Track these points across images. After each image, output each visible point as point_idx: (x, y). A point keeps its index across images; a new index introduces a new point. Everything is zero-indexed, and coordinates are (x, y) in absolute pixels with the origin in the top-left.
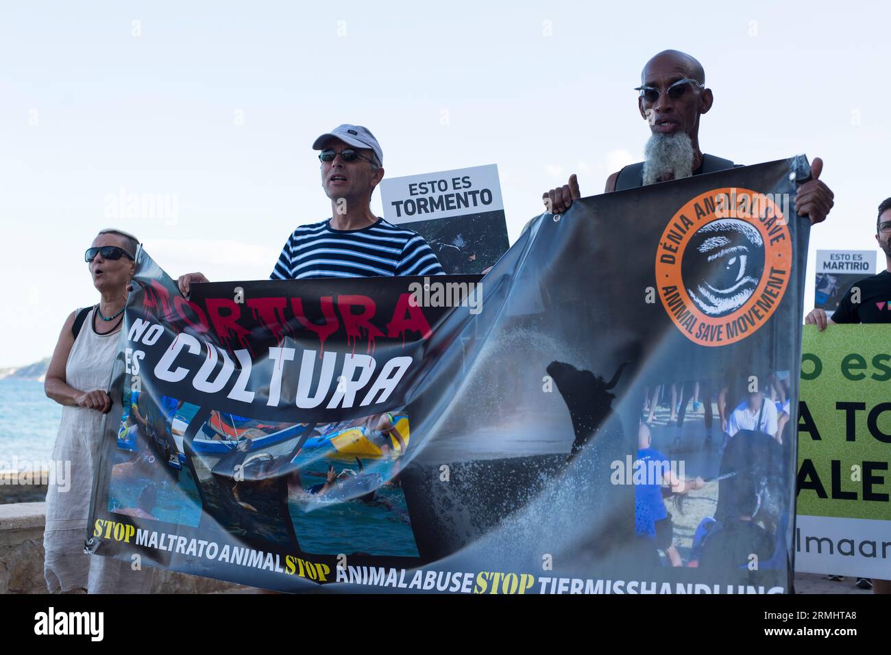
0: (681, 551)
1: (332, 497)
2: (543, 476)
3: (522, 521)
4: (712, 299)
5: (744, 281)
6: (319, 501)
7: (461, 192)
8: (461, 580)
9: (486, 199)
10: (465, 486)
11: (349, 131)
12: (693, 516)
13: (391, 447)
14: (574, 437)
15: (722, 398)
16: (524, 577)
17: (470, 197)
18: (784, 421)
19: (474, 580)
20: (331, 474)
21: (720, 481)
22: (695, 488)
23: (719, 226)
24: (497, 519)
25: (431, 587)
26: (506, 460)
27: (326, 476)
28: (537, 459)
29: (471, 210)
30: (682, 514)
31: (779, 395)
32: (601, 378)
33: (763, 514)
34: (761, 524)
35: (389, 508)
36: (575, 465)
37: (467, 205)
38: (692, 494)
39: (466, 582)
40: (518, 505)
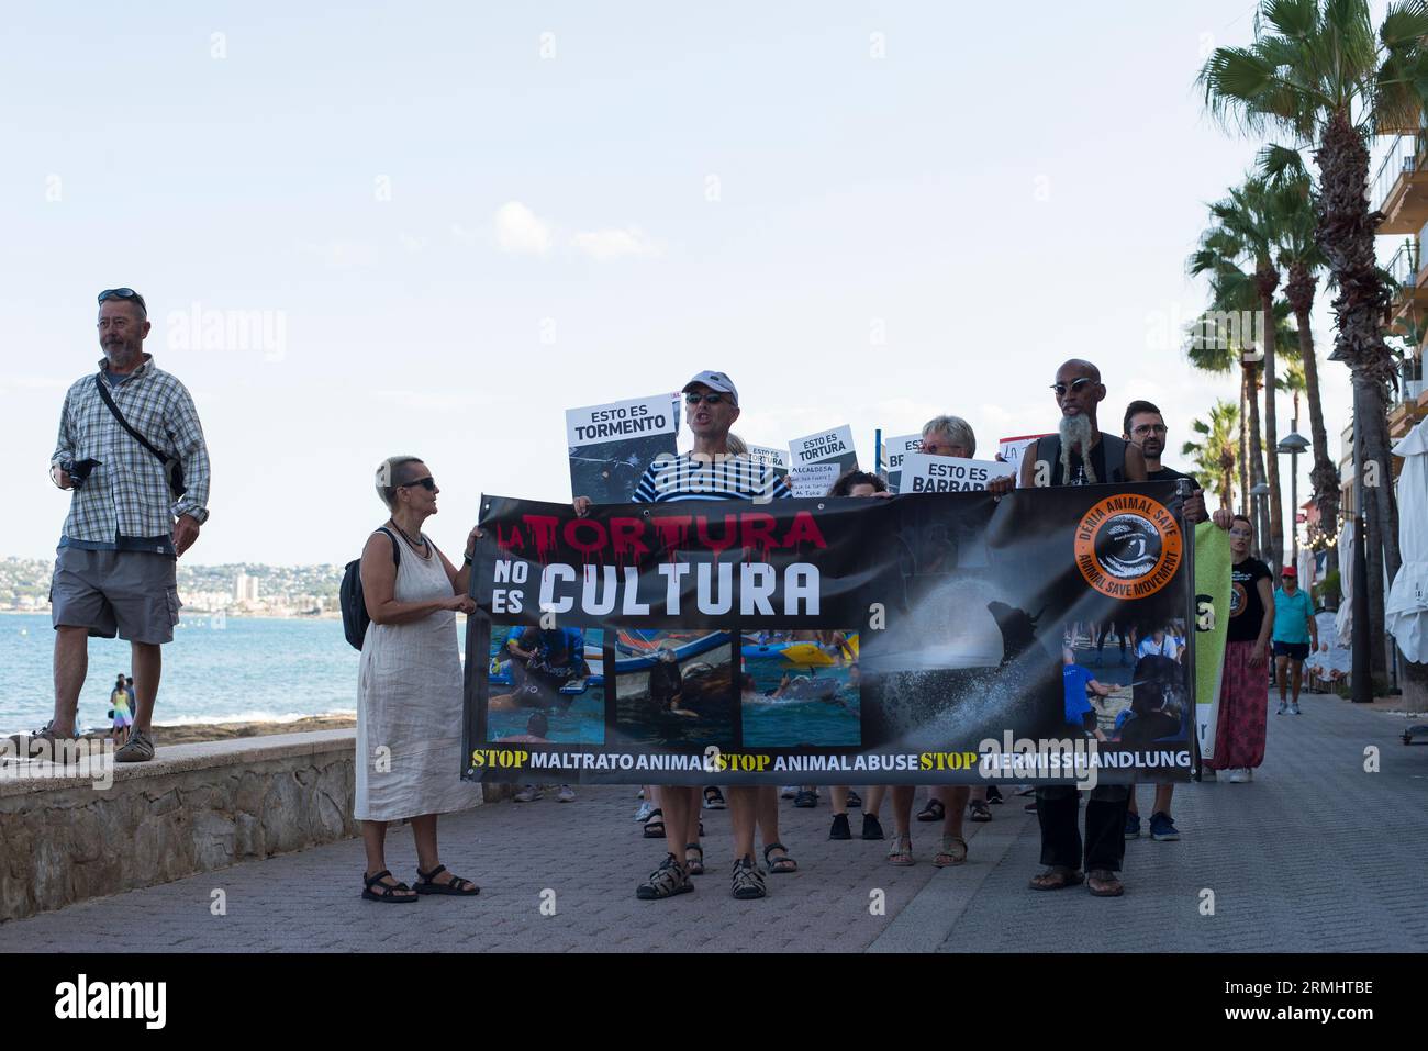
0: (1106, 732)
1: (788, 698)
2: (975, 683)
3: (957, 715)
4: (1118, 566)
5: (1145, 557)
6: (774, 702)
7: (638, 419)
8: (906, 760)
9: (660, 423)
10: (912, 689)
11: (712, 377)
12: (1113, 709)
13: (842, 656)
14: (1003, 655)
15: (1133, 633)
16: (966, 755)
17: (646, 422)
18: (1181, 650)
19: (919, 760)
20: (784, 681)
21: (1134, 688)
22: (1114, 691)
23: (1124, 518)
24: (933, 714)
25: (877, 767)
26: (949, 670)
27: (780, 681)
28: (972, 670)
29: (646, 433)
30: (1104, 708)
31: (1176, 633)
32: (1029, 614)
33: (1169, 707)
34: (1169, 714)
35: (844, 705)
36: (1005, 675)
37: (642, 429)
38: (1113, 695)
39: (911, 762)
40: (952, 703)
